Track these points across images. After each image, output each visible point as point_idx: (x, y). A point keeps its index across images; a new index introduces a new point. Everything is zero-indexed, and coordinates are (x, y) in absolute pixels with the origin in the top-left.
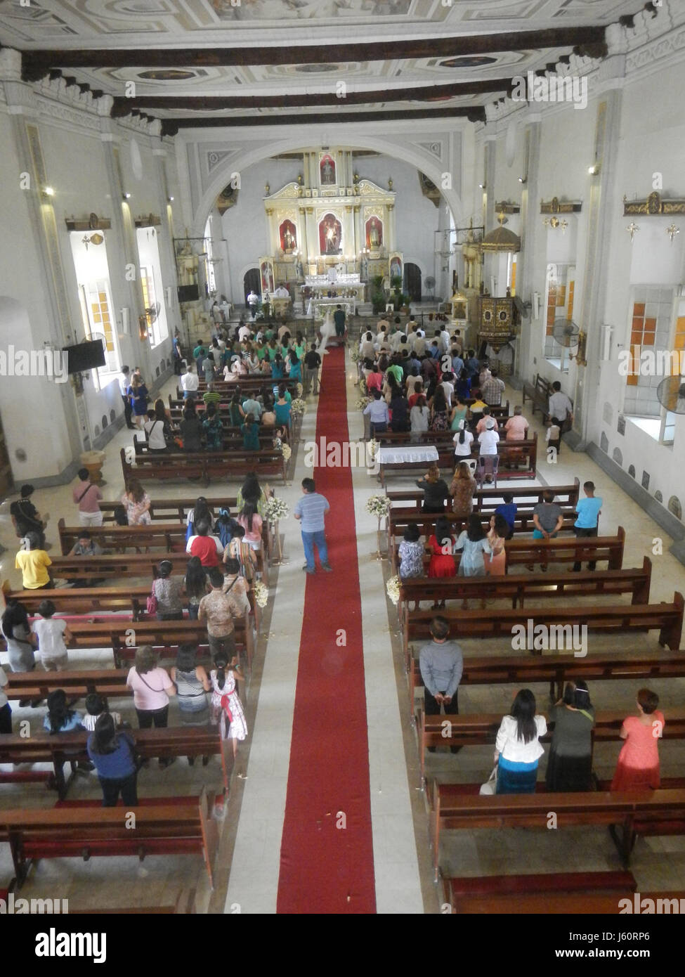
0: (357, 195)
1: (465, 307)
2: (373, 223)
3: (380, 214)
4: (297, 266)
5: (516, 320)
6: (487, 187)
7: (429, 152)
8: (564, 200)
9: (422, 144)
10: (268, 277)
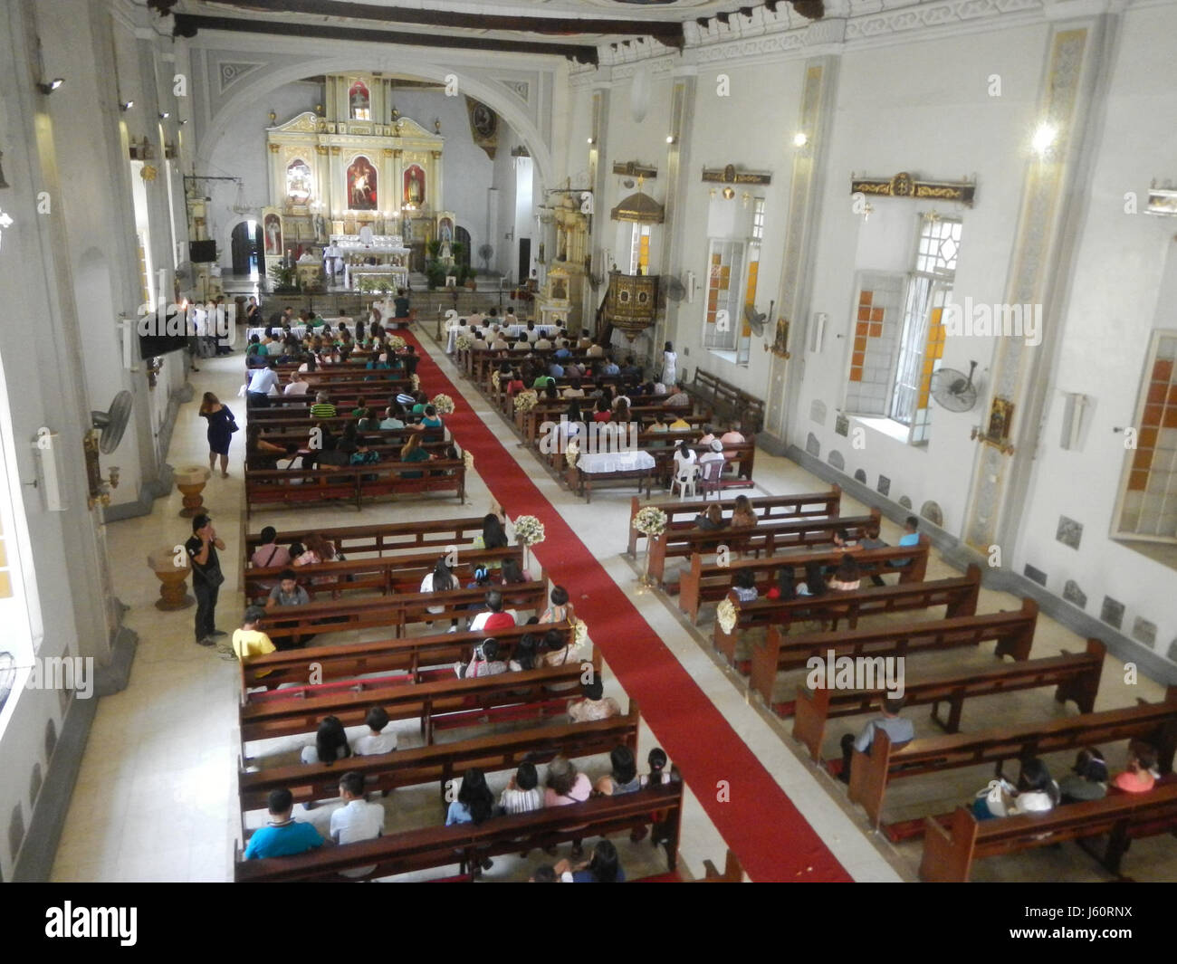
0: (398, 136)
1: (565, 285)
2: (413, 173)
3: (423, 162)
4: (317, 222)
5: (658, 303)
6: (598, 142)
7: (513, 92)
8: (741, 168)
9: (505, 82)
10: (273, 233)
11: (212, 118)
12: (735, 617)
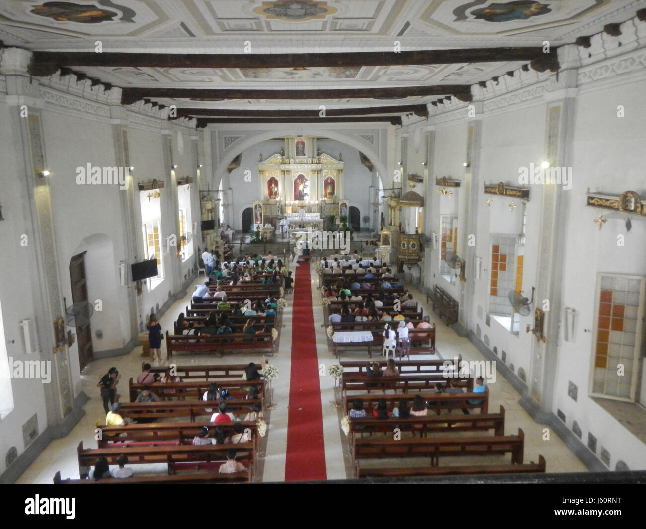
0: (319, 163)
1: (389, 238)
2: (329, 181)
3: (333, 175)
4: (278, 207)
5: (422, 248)
6: (403, 164)
7: (366, 141)
8: (450, 179)
9: (362, 136)
10: (259, 213)
11: (220, 162)
12: (348, 425)
